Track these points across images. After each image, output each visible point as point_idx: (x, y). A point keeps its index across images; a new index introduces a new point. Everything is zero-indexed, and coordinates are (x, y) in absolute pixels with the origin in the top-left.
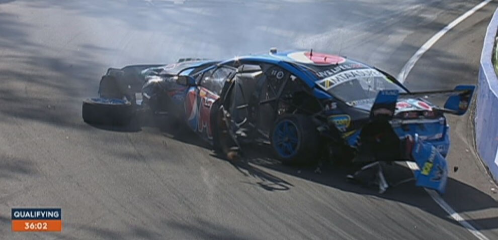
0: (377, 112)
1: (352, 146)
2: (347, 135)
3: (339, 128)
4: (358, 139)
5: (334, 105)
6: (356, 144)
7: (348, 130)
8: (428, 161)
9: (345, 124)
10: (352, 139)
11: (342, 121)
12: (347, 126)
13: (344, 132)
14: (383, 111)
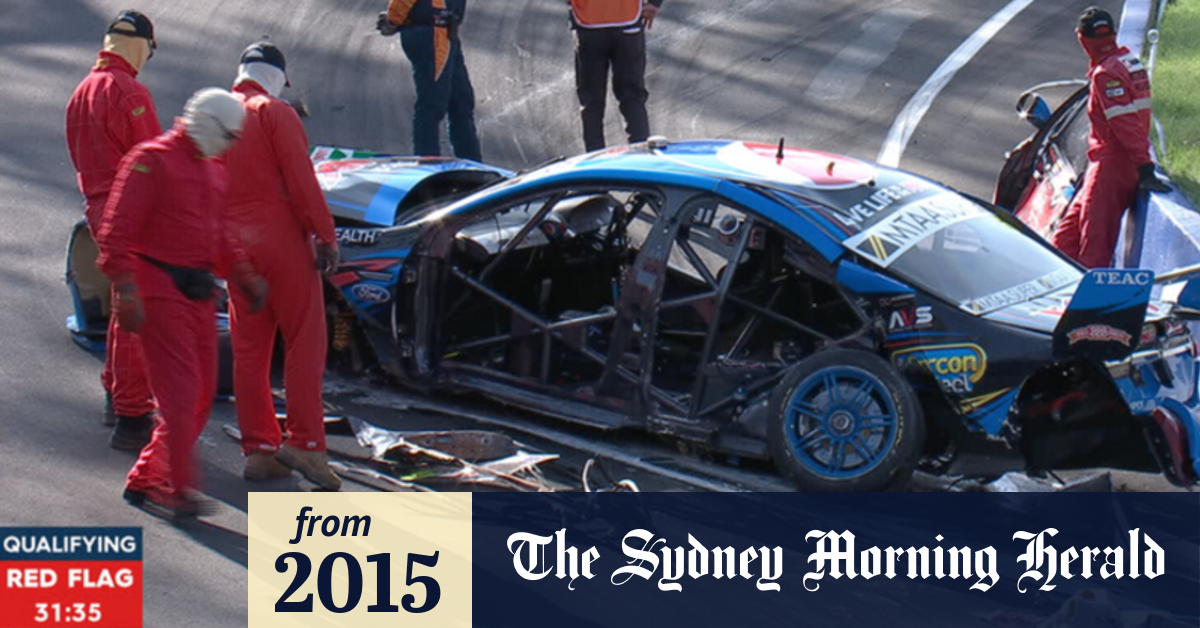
0: (1078, 334)
1: (991, 436)
2: (976, 403)
3: (950, 384)
4: (1011, 416)
5: (924, 316)
6: (1005, 431)
7: (980, 388)
9: (970, 372)
10: (996, 414)
11: (958, 364)
12: (976, 378)
13: (969, 395)
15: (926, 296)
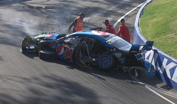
0: (132, 52)
1: (122, 63)
3: (117, 57)
4: (124, 61)
5: (115, 50)
7: (121, 58)
8: (150, 67)
10: (122, 60)
11: (118, 55)
12: (120, 57)
13: (119, 58)
14: (134, 51)
15: (115, 48)
